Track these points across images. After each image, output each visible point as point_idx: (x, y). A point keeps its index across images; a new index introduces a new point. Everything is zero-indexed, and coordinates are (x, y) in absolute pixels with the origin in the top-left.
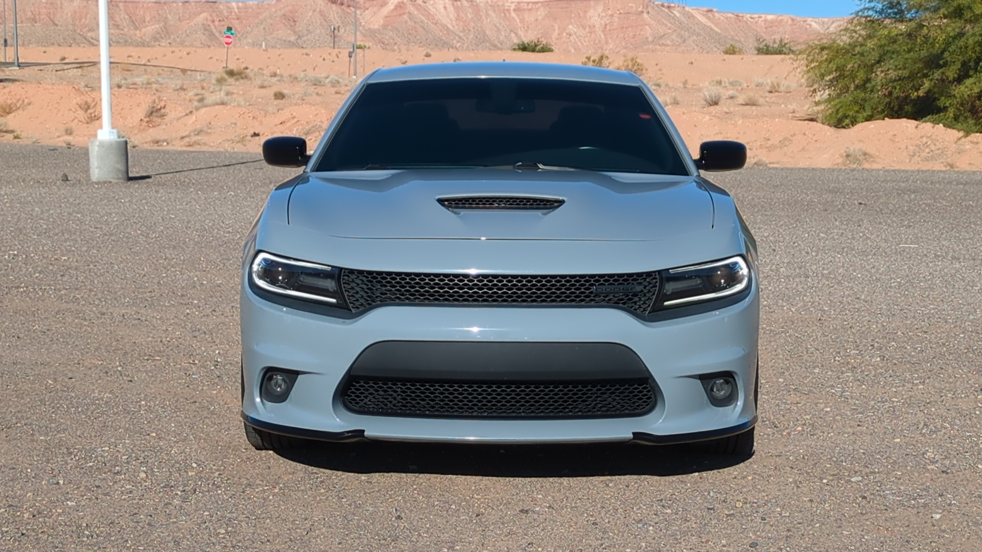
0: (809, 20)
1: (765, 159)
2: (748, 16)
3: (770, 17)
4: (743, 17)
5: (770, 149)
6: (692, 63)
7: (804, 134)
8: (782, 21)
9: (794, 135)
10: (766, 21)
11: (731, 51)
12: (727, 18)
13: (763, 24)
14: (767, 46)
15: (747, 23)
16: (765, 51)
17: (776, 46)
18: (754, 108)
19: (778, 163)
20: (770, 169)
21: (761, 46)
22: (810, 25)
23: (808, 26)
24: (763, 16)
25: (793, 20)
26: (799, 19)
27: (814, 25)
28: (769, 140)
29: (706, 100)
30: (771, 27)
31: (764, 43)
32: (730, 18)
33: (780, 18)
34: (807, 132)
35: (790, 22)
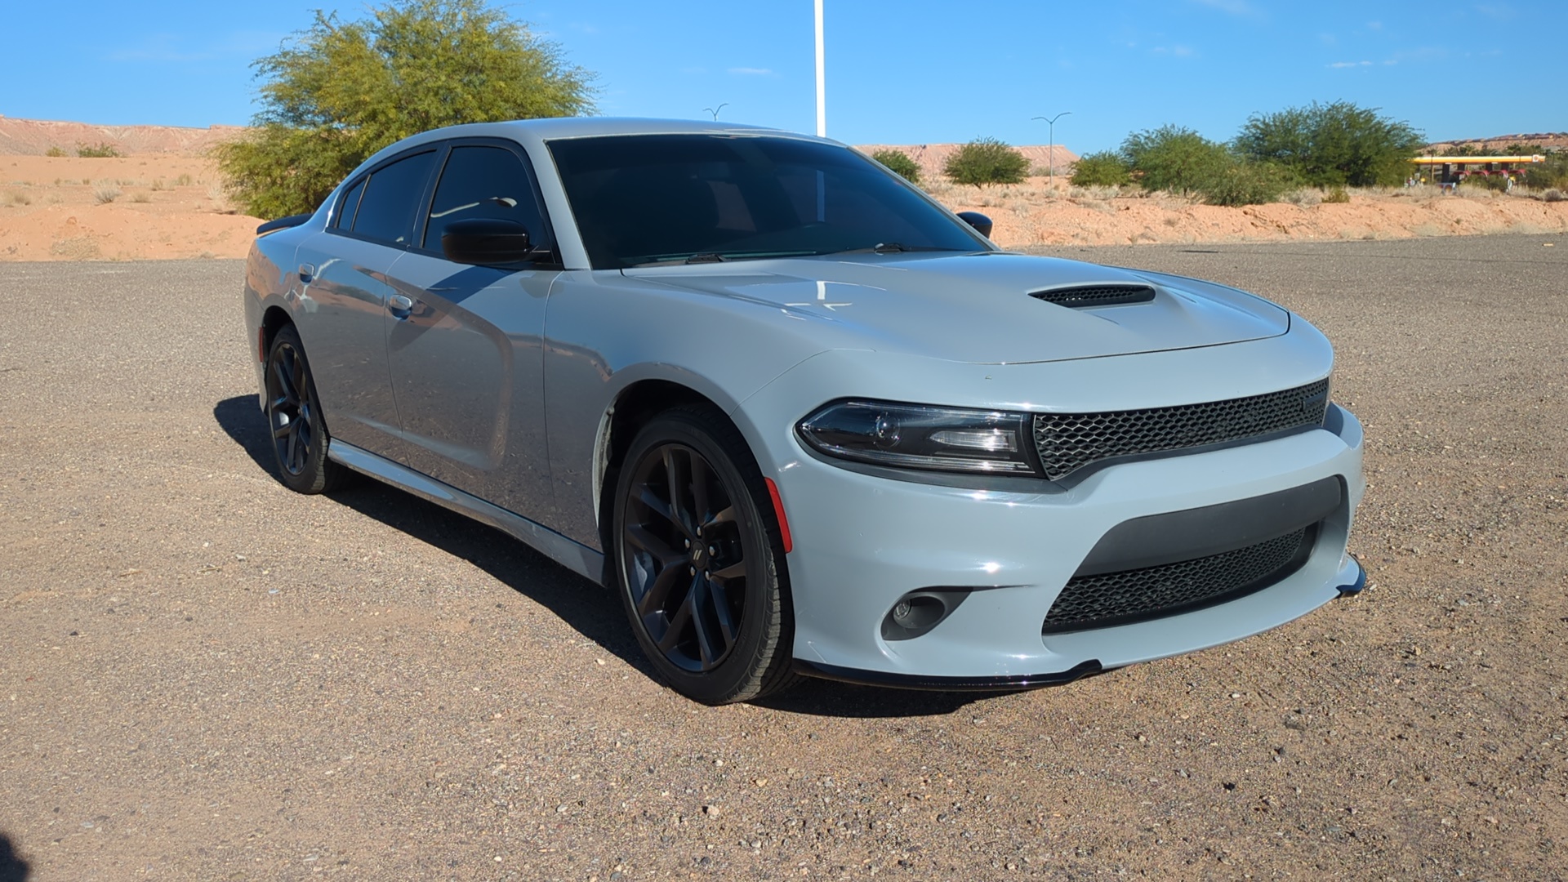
0: (102, 127)
1: (212, 253)
2: (38, 122)
3: (61, 124)
4: (32, 123)
5: (211, 242)
6: (15, 164)
7: (242, 228)
8: (73, 127)
9: (231, 229)
10: (57, 127)
11: (55, 153)
12: (16, 124)
13: (55, 129)
14: (90, 150)
15: (38, 129)
16: (88, 153)
17: (98, 149)
18: (145, 204)
19: (223, 255)
20: (216, 261)
21: (82, 149)
22: (103, 132)
23: (101, 133)
24: (54, 123)
25: (85, 127)
26: (90, 126)
27: (106, 131)
28: (207, 233)
29: (99, 197)
30: (64, 133)
31: (85, 147)
32: (20, 123)
33: (71, 125)
34: (245, 226)
35: (82, 128)
